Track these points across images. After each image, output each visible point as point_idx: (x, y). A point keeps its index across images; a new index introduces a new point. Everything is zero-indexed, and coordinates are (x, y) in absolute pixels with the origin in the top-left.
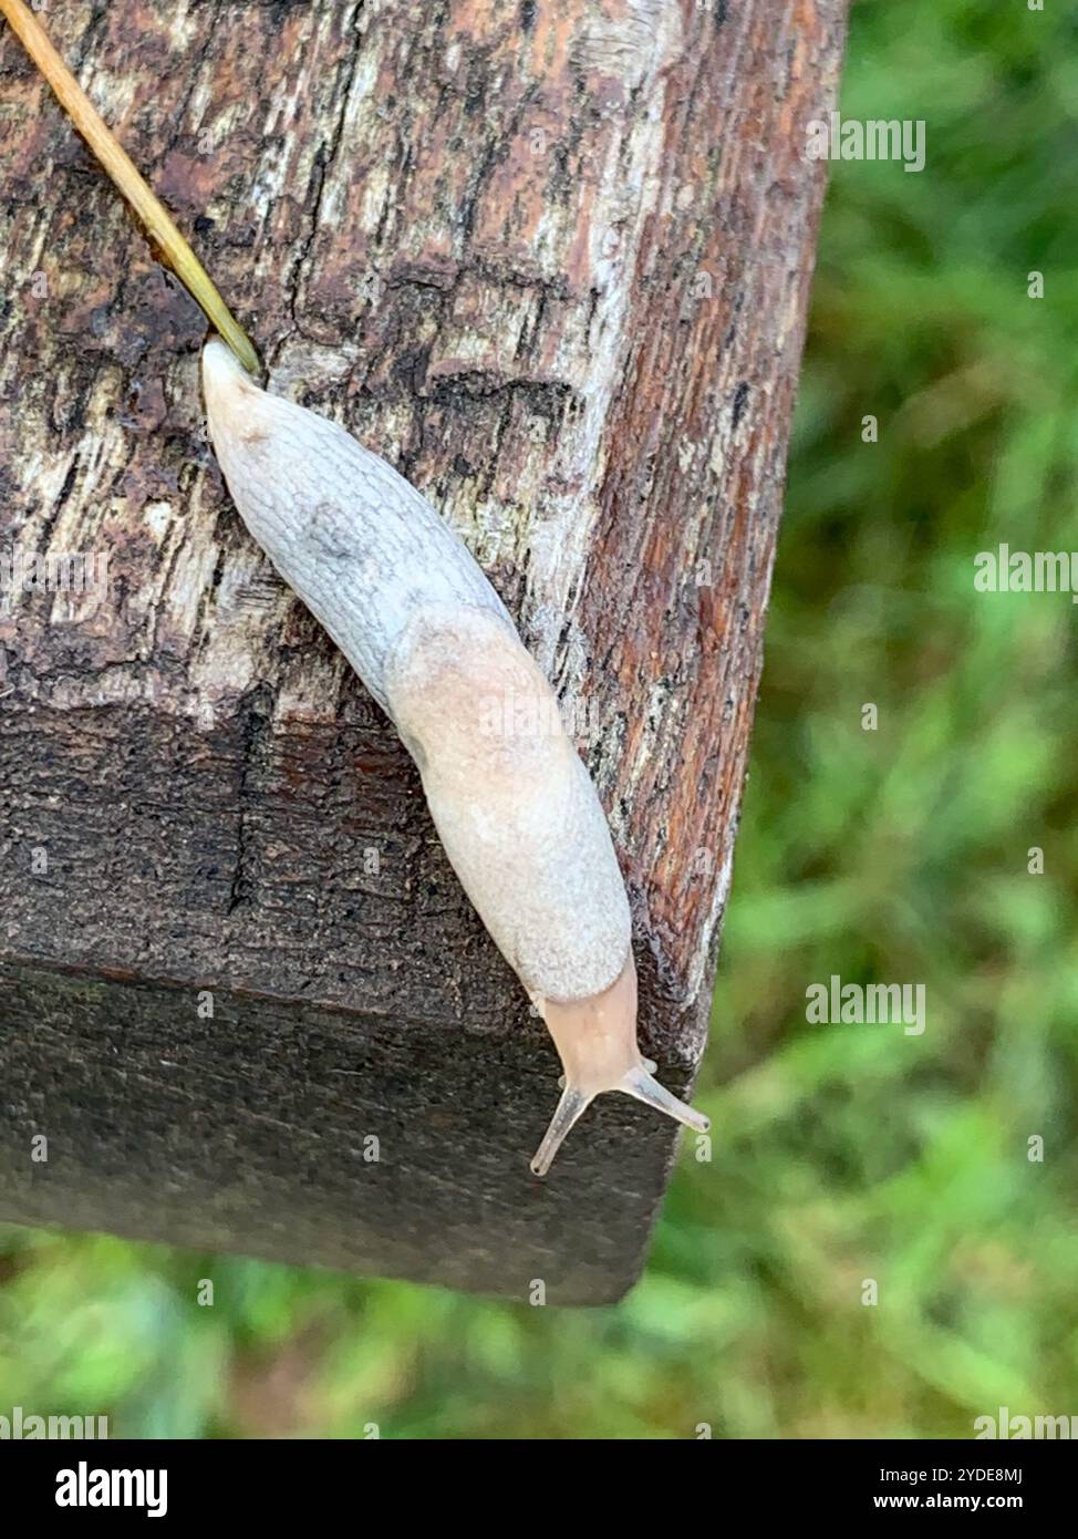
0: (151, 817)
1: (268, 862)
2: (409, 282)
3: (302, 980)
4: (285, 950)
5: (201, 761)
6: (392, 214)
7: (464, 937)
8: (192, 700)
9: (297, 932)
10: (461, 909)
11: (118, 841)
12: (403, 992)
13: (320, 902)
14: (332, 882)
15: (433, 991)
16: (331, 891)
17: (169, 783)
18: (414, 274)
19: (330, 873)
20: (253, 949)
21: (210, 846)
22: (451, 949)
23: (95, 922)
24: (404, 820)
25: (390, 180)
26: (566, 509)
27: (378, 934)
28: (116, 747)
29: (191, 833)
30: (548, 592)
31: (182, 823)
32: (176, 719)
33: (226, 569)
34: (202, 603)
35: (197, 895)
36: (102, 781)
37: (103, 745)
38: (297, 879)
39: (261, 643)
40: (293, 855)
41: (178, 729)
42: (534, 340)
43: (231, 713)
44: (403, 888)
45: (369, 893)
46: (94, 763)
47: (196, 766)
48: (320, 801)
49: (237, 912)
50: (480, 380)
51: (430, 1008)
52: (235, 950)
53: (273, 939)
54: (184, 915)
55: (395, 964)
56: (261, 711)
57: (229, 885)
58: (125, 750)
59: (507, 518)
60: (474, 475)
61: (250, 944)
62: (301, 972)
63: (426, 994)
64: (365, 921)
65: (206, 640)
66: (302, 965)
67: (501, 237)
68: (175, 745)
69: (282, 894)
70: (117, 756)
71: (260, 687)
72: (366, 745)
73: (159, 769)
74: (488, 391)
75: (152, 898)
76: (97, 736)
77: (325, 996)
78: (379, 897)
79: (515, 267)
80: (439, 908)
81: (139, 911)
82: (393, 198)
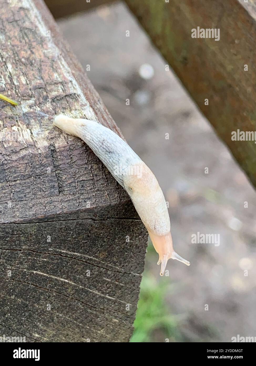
0: (39, 178)
1: (63, 180)
2: (37, 88)
3: (78, 204)
4: (72, 199)
5: (45, 162)
6: (28, 81)
7: (105, 184)
8: (39, 150)
9: (73, 194)
10: (102, 177)
11: (34, 186)
12: (97, 200)
13: (76, 185)
14: (77, 180)
15: (103, 198)
16: (78, 182)
17: (40, 169)
18: (37, 87)
19: (76, 178)
20: (66, 201)
21: (52, 181)
22: (103, 187)
23: (34, 206)
24: (87, 161)
25: (24, 76)
26: (87, 108)
27: (89, 189)
28: (28, 165)
29: (47, 179)
30: (92, 118)
31: (45, 177)
32: (38, 155)
33: (32, 131)
34: (31, 137)
35: (52, 192)
36: (27, 173)
37: (25, 165)
38: (70, 182)
39: (46, 139)
40: (68, 177)
41: (39, 156)
42: (65, 89)
43: (47, 150)
44: (91, 177)
45: (85, 180)
46: (24, 169)
47: (44, 163)
48: (70, 163)
49: (60, 194)
50: (59, 97)
51: (103, 202)
52: (63, 203)
53: (69, 197)
54: (51, 198)
55: (94, 194)
56: (53, 149)
57: (58, 188)
58: (30, 164)
59: (78, 112)
60: (67, 109)
61: (65, 200)
62: (77, 203)
63: (102, 199)
64: (86, 186)
65: (36, 141)
66: (77, 201)
67: (49, 79)
68: (39, 160)
69: (68, 186)
70: (28, 166)
71: (50, 145)
72: (75, 148)
73: (37, 166)
74: (61, 98)
75: (44, 196)
76: (23, 163)
77: (83, 207)
78: (87, 180)
79: (54, 82)
80: (98, 179)
81: (42, 200)
82: (26, 79)
